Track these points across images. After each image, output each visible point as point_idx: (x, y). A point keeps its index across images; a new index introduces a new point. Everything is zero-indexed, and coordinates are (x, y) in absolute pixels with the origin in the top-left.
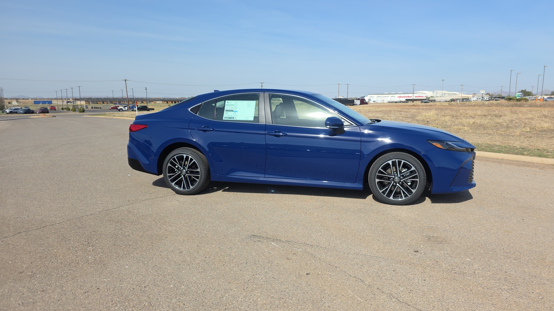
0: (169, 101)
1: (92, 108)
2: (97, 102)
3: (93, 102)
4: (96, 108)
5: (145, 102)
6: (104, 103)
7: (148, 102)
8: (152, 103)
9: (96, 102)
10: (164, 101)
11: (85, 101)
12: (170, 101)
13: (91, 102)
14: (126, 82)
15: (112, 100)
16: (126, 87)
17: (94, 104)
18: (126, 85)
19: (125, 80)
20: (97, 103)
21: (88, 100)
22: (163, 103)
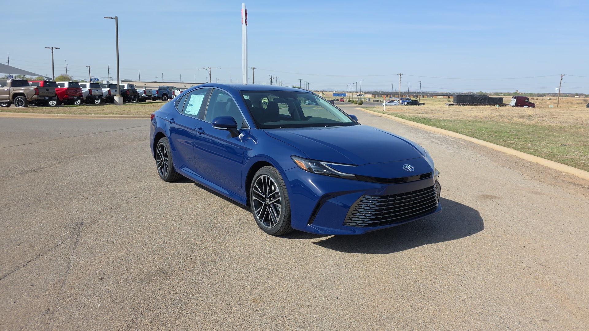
0: (450, 96)
1: (374, 101)
2: (382, 95)
3: (378, 96)
4: (377, 101)
5: (426, 97)
6: (387, 97)
7: (429, 96)
8: (433, 97)
9: (380, 96)
10: (446, 96)
11: (372, 95)
12: (452, 96)
13: (376, 95)
14: (400, 76)
15: (387, 94)
16: (400, 81)
17: (379, 97)
18: (400, 79)
19: (400, 74)
20: (382, 97)
21: (374, 94)
22: (444, 98)
